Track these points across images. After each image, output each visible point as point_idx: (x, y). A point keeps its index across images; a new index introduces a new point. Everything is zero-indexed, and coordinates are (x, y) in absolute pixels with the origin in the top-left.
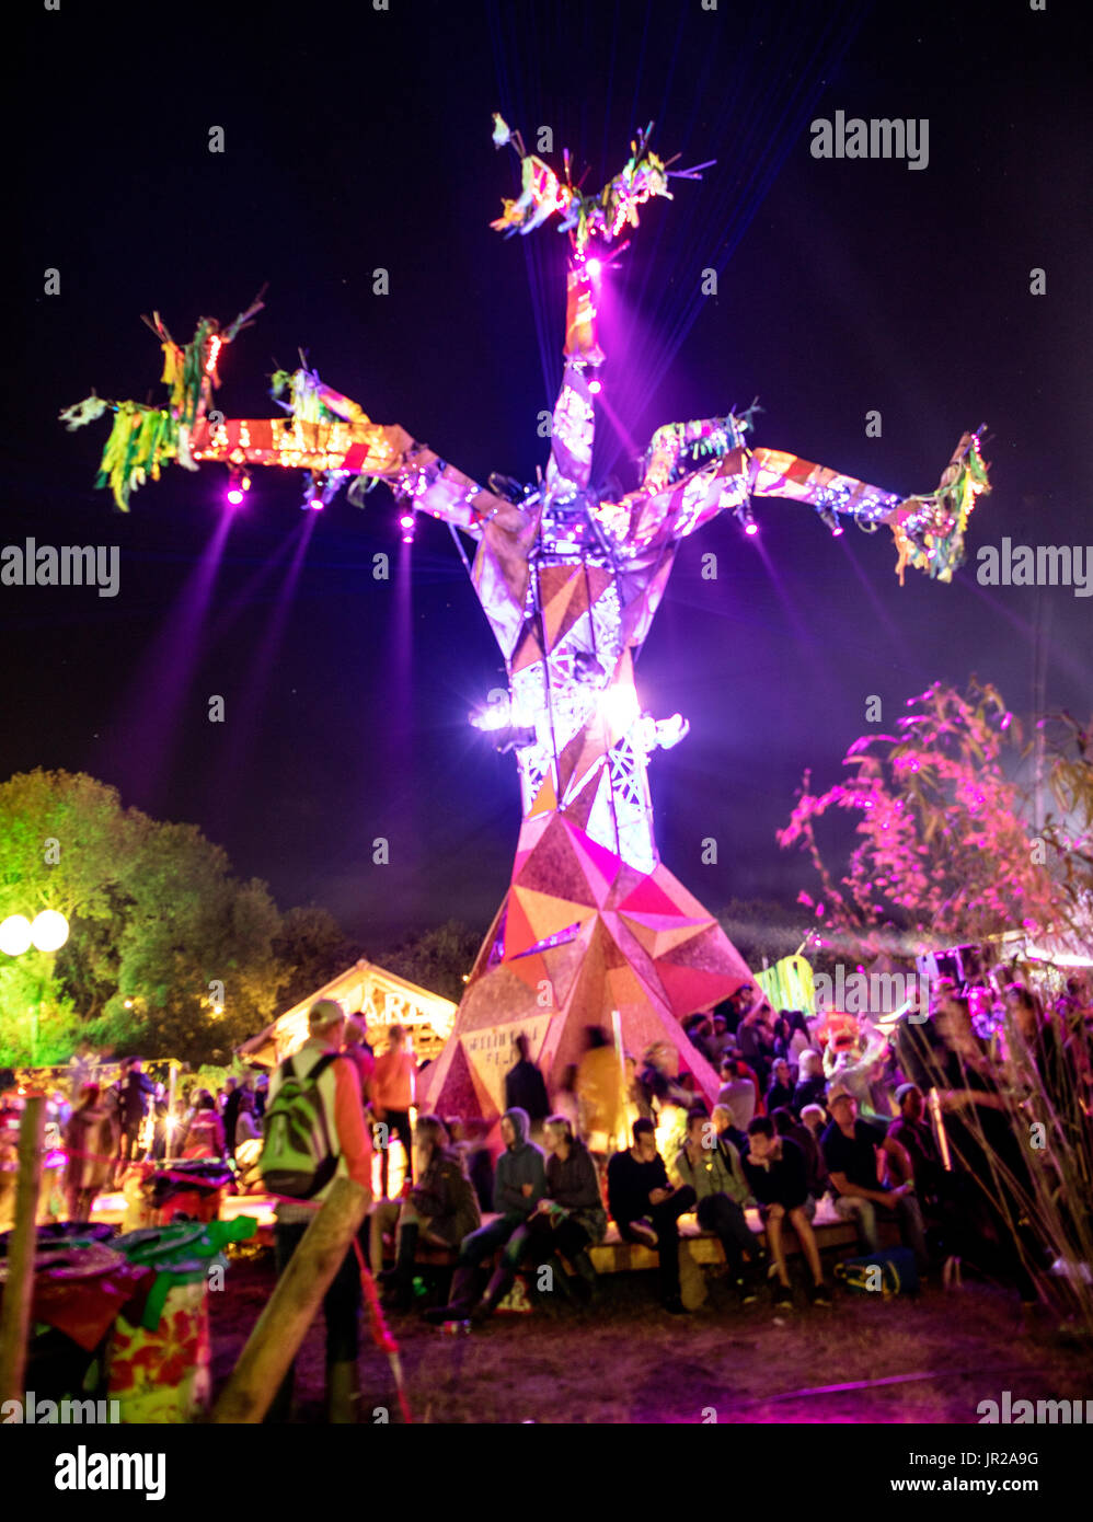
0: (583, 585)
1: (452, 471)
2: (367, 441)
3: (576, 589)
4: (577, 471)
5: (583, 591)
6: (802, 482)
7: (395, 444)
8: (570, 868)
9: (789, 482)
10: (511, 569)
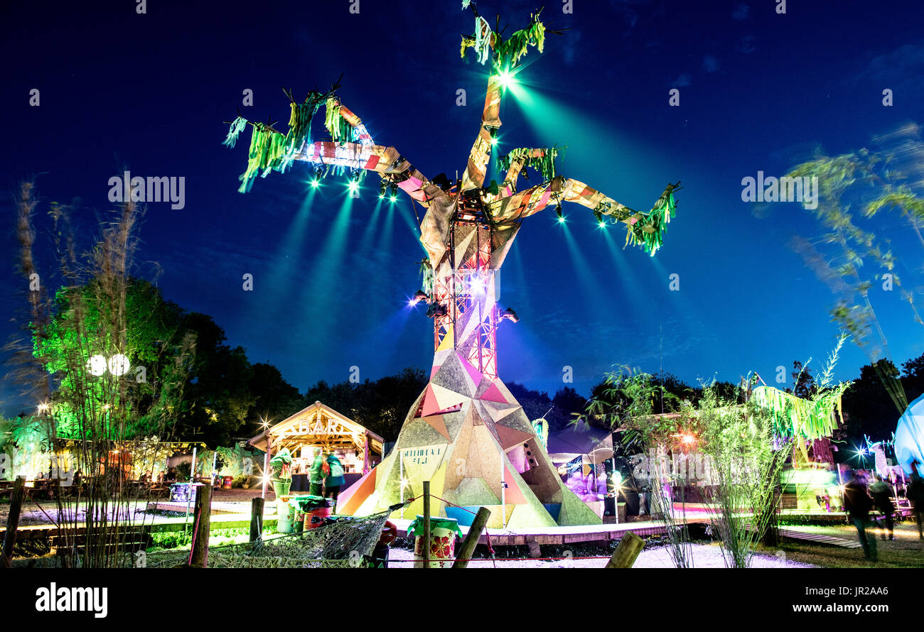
0: (476, 238)
1: (417, 173)
2: (379, 155)
3: (472, 240)
4: (478, 179)
5: (475, 241)
6: (588, 199)
7: (392, 156)
8: (459, 377)
9: (582, 198)
10: (442, 225)
